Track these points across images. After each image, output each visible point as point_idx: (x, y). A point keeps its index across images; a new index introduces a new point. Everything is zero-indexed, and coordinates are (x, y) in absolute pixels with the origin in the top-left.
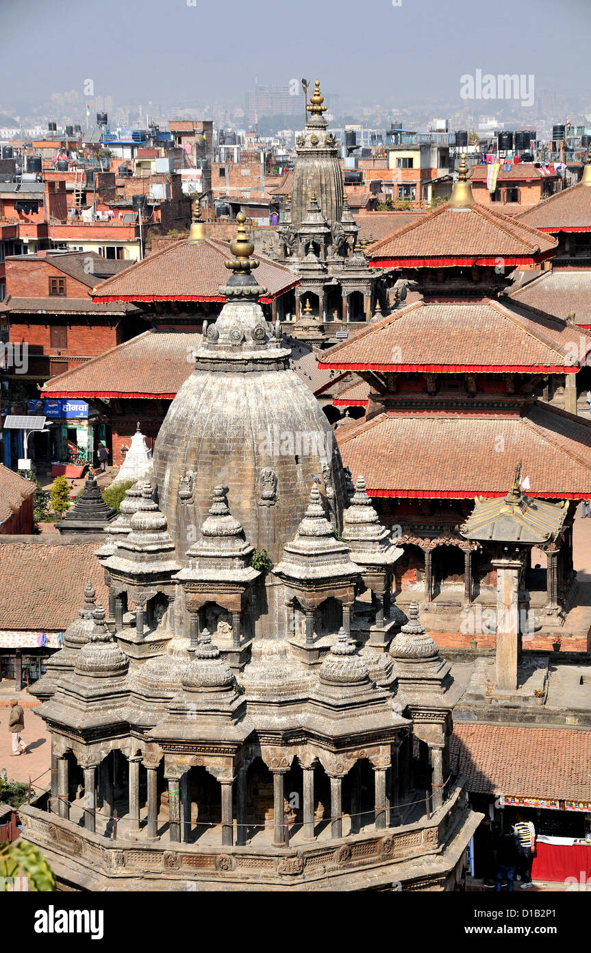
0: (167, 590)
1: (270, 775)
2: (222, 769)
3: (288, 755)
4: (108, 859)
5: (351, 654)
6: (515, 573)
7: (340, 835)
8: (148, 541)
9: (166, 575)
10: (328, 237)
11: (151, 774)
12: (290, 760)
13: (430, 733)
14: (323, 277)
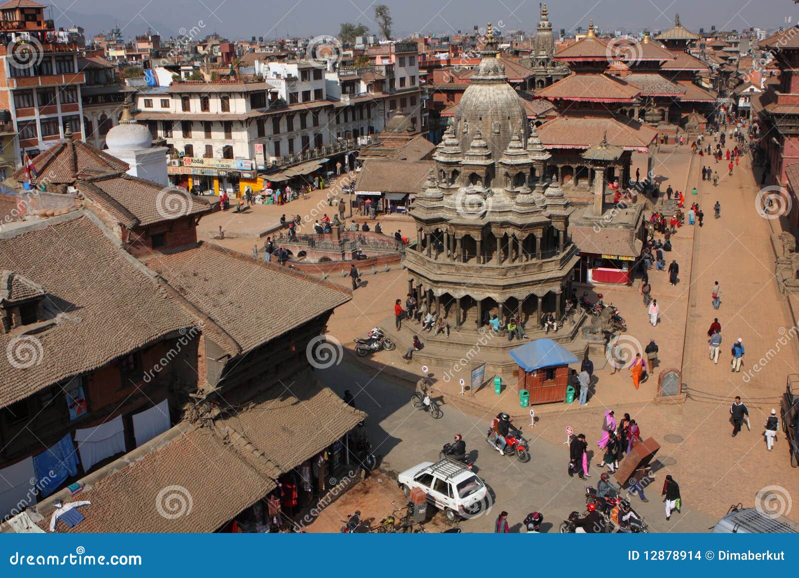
0: (458, 169)
1: (495, 239)
2: (477, 236)
3: (503, 231)
4: (434, 267)
5: (528, 194)
6: (602, 172)
7: (522, 262)
8: (451, 150)
9: (457, 163)
10: (548, 60)
11: (451, 237)
12: (504, 233)
13: (558, 225)
14: (545, 74)
